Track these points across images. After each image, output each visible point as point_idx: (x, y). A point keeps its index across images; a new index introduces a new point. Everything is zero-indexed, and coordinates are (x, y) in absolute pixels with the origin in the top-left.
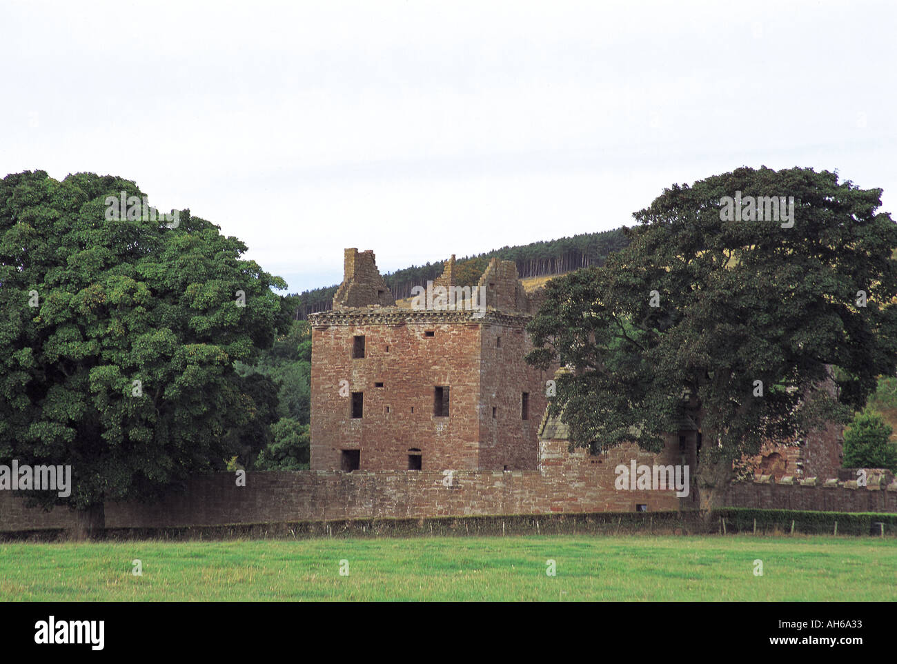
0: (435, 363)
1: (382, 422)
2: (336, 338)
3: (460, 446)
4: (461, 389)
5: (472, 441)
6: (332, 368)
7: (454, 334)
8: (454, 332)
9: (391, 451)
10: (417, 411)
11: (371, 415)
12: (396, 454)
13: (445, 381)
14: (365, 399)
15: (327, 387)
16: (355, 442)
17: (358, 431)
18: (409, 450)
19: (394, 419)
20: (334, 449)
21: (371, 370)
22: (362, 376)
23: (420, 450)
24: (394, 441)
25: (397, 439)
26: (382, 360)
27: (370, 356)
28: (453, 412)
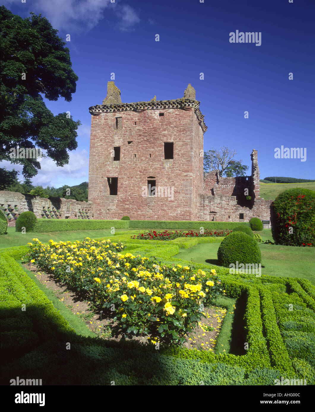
0: (165, 130)
1: (131, 163)
2: (105, 119)
3: (180, 175)
4: (181, 143)
5: (188, 172)
6: (102, 135)
7: (176, 114)
8: (176, 113)
9: (137, 178)
10: (153, 156)
11: (125, 159)
12: (139, 180)
13: (170, 139)
14: (122, 150)
15: (99, 144)
16: (115, 173)
17: (117, 167)
18: (148, 178)
19: (138, 160)
20: (102, 177)
21: (126, 135)
22: (119, 138)
23: (155, 178)
24: (139, 172)
25: (141, 172)
26: (132, 129)
27: (125, 128)
28: (175, 156)
